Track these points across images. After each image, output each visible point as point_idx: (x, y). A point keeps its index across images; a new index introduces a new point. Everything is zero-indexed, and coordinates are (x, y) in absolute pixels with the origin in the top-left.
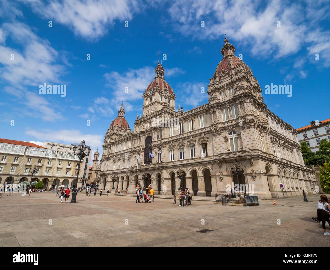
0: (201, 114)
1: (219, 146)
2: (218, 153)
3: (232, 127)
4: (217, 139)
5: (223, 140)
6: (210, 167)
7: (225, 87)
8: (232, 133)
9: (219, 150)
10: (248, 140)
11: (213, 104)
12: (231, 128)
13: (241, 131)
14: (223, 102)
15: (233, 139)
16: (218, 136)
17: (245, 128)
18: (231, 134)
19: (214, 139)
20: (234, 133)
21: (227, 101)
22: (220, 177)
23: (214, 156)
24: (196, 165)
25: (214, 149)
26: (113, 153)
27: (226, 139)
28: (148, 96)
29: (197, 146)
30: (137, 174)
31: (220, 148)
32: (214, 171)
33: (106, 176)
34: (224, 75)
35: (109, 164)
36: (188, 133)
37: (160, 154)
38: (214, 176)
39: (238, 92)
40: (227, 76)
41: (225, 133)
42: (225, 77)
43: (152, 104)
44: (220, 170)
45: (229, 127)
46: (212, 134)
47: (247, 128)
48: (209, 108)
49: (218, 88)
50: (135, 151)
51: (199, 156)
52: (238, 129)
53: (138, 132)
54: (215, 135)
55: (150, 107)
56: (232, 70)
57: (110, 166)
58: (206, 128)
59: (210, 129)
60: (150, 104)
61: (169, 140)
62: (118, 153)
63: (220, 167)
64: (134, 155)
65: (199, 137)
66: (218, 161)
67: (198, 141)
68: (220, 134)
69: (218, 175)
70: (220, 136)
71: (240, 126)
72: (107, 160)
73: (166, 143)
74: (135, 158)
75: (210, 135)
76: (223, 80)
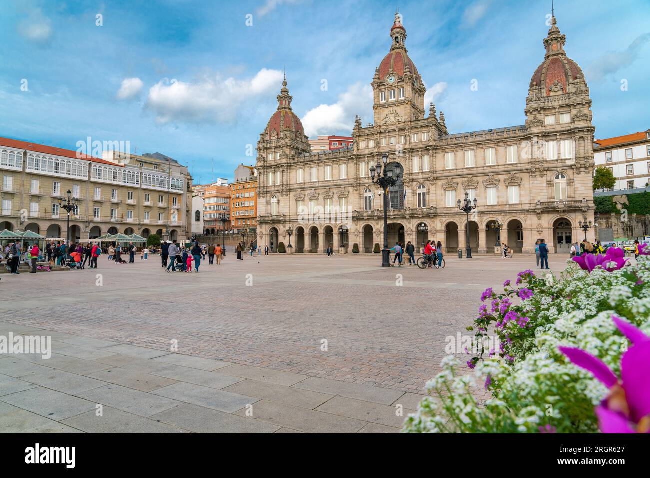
0: (511, 142)
1: (539, 191)
2: (539, 201)
3: (561, 169)
4: (536, 182)
5: (545, 185)
6: (521, 218)
7: (557, 110)
8: (560, 176)
9: (539, 198)
10: (583, 188)
11: (538, 133)
13: (576, 175)
14: (553, 133)
15: (560, 184)
16: (539, 178)
17: (582, 173)
18: (557, 177)
19: (531, 182)
20: (563, 177)
21: (558, 132)
22: (539, 230)
23: (530, 204)
24: (498, 214)
25: (532, 195)
26: (291, 183)
27: (550, 184)
28: (387, 86)
29: (500, 188)
30: (370, 224)
31: (541, 194)
32: (529, 222)
33: (279, 225)
34: (556, 90)
35: (283, 204)
36: (485, 168)
37: (422, 194)
38: (529, 229)
39: (579, 123)
40: (561, 93)
41: (550, 175)
42: (557, 94)
43: (397, 105)
44: (540, 222)
45: (558, 169)
46: (528, 174)
47: (584, 173)
48: (529, 137)
49: (545, 109)
50: (360, 185)
51: (503, 202)
52: (570, 172)
53: (363, 151)
54: (534, 177)
55: (391, 109)
56: (571, 87)
57: (286, 207)
58: (519, 165)
59: (527, 167)
60: (393, 105)
61: (444, 175)
62: (307, 184)
63: (539, 219)
64: (358, 192)
65: (504, 175)
66: (540, 211)
67: (505, 181)
68: (542, 176)
69: (534, 228)
70: (541, 179)
71: (575, 169)
72: (273, 196)
73: (437, 178)
74: (361, 196)
75: (525, 176)
76: (553, 98)
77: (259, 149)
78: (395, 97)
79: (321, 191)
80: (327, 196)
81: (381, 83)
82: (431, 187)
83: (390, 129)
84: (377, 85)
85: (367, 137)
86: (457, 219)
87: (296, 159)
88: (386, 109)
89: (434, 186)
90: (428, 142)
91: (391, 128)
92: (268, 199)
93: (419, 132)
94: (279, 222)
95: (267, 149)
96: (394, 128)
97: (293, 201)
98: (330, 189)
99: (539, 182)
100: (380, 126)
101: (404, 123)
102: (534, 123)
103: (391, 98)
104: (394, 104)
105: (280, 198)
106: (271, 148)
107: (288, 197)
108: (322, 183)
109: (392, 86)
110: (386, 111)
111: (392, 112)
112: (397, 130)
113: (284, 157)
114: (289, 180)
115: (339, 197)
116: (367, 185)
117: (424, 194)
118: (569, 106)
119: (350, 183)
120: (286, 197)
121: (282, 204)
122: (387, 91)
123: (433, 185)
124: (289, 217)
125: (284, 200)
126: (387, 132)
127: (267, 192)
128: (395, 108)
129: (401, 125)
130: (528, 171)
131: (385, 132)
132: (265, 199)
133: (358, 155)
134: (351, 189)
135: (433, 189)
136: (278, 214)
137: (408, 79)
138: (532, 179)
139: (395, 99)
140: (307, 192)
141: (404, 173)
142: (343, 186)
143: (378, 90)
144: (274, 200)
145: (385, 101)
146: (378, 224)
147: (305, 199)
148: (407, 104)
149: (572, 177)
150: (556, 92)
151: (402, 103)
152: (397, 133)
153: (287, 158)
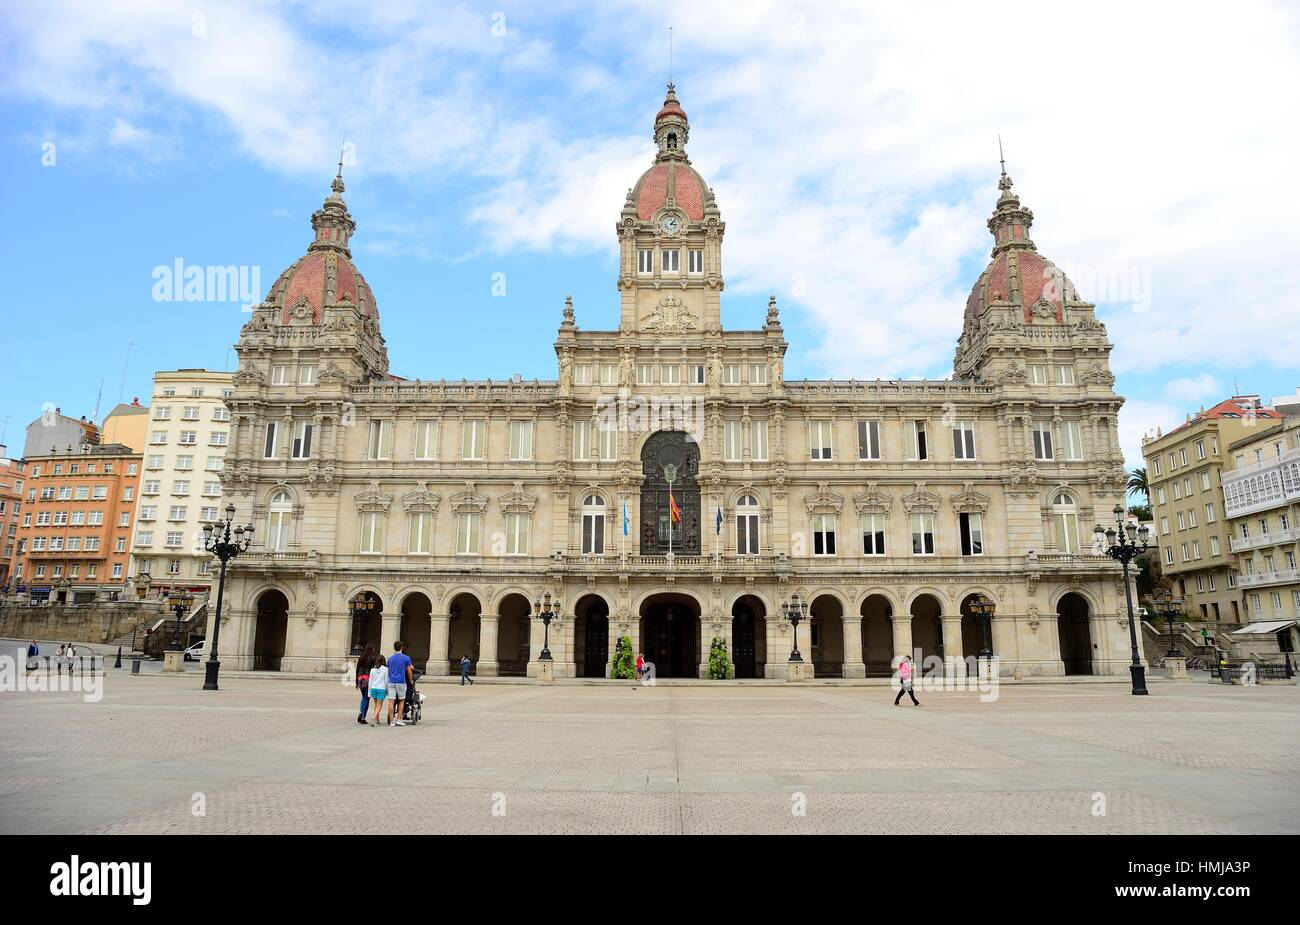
1: (1027, 530)
2: (1031, 553)
3: (1066, 483)
4: (1020, 508)
5: (1038, 515)
6: (990, 591)
7: (1050, 356)
8: (1063, 498)
9: (1028, 544)
11: (1023, 400)
12: (1064, 484)
13: (1096, 499)
14: (1046, 402)
15: (1065, 517)
16: (1025, 500)
17: (1108, 495)
18: (1058, 501)
19: (1009, 508)
20: (1068, 501)
21: (1055, 402)
22: (1032, 619)
23: (1009, 558)
24: (939, 581)
25: (1012, 537)
26: (350, 457)
27: (1047, 514)
28: (657, 238)
29: (942, 516)
30: (598, 592)
31: (1032, 537)
32: (1008, 601)
33: (291, 584)
34: (1045, 314)
35: (314, 521)
36: (905, 467)
37: (747, 519)
38: (1008, 617)
39: (1096, 388)
40: (1052, 321)
41: (1046, 496)
42: (1045, 322)
43: (684, 286)
44: (1032, 600)
45: (1061, 482)
46: (1000, 489)
47: (1111, 495)
48: (1003, 404)
49: (1027, 351)
50: (573, 482)
51: (949, 551)
52: (1083, 491)
53: (586, 390)
54: (1015, 496)
55: (670, 294)
56: (1070, 312)
57: (324, 528)
58: (980, 466)
59: (996, 473)
60: (674, 285)
61: (809, 474)
62: (400, 466)
63: (1032, 593)
64: (566, 501)
65: (950, 488)
66: (1038, 575)
67: (952, 500)
68: (1031, 496)
69: (1022, 617)
70: (1028, 501)
71: (1093, 486)
72: (280, 492)
73: (791, 482)
74: (572, 513)
75: (994, 492)
76: (1040, 329)
77: (245, 351)
78: (675, 267)
79: (446, 492)
80: (466, 505)
81: (643, 227)
82: (775, 502)
83: (664, 343)
84: (632, 229)
85: (597, 356)
86: (843, 589)
87: (371, 391)
88: (653, 294)
89: (784, 501)
90: (765, 390)
91: (667, 341)
92: (261, 501)
93: (741, 360)
94: (298, 575)
95: (274, 351)
96: (678, 343)
97: (349, 514)
98: (475, 485)
99: (1024, 508)
100: (637, 333)
101: (705, 333)
102: (1011, 375)
103: (666, 267)
104: (676, 284)
105: (306, 499)
106: (287, 351)
107: (333, 499)
108: (451, 466)
109: (671, 240)
110: (652, 300)
111: (671, 302)
112: (684, 349)
113: (331, 379)
114: (341, 449)
115: (505, 513)
116: (594, 484)
117: (754, 519)
118: (1072, 351)
119: (542, 474)
120: (327, 499)
121: (309, 518)
122: (657, 248)
123: (780, 497)
124: (331, 559)
125: (319, 509)
126: (657, 349)
127: (261, 480)
128: (679, 295)
129: (693, 337)
130: (1001, 482)
131: (651, 351)
132: (250, 498)
133: (574, 400)
134: (542, 493)
135: (780, 508)
136: (292, 550)
137: (716, 229)
138: (1009, 500)
139: (676, 272)
140: (401, 491)
141: (702, 461)
142: (521, 482)
143: (634, 241)
144: (282, 506)
145: (651, 274)
146: (624, 595)
147: (393, 509)
148: (713, 288)
149: (1086, 502)
150: (1044, 318)
151: (698, 284)
152: (685, 356)
153: (343, 386)
